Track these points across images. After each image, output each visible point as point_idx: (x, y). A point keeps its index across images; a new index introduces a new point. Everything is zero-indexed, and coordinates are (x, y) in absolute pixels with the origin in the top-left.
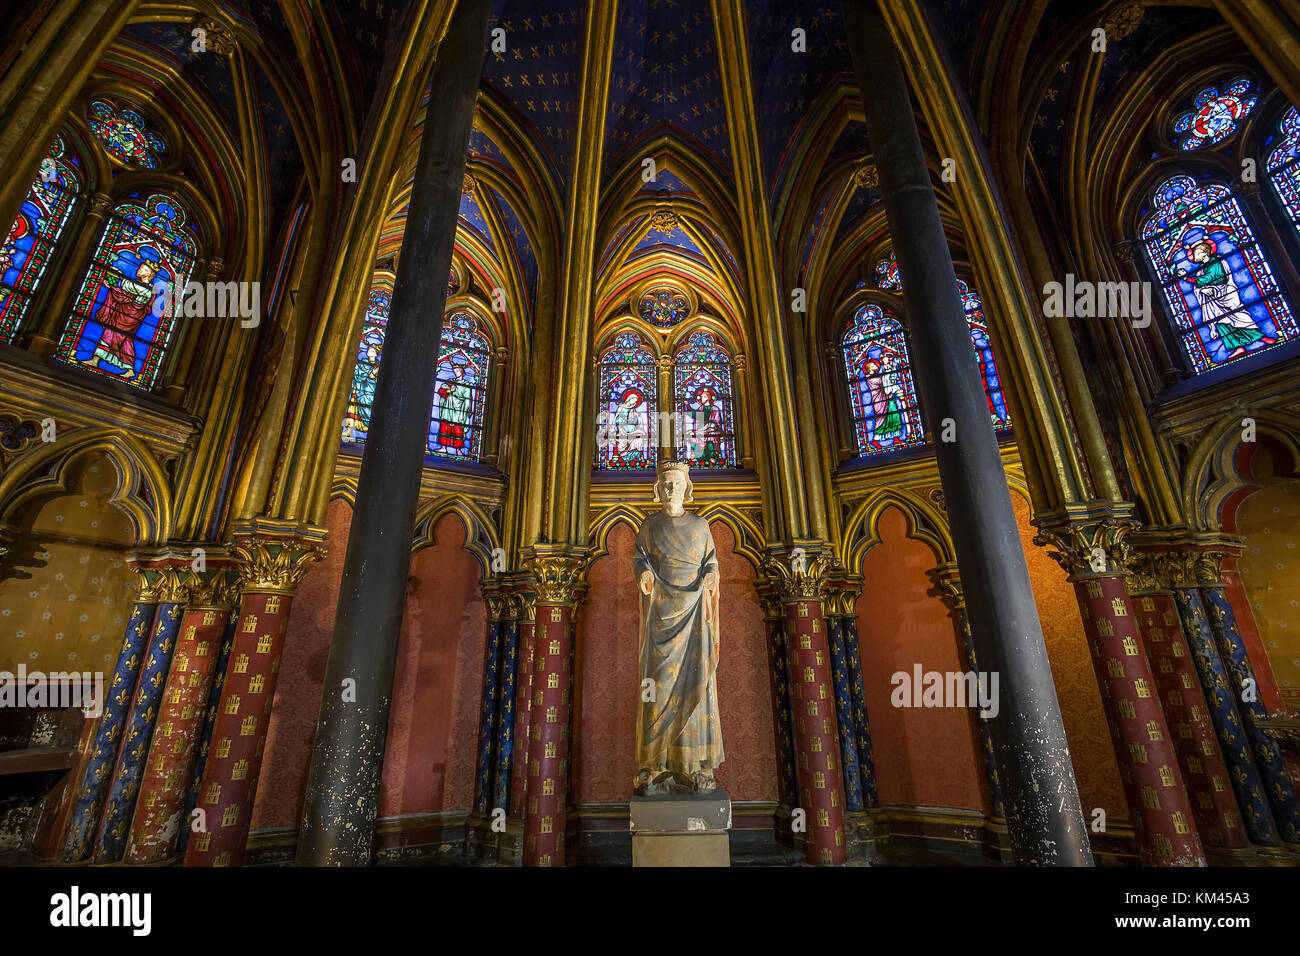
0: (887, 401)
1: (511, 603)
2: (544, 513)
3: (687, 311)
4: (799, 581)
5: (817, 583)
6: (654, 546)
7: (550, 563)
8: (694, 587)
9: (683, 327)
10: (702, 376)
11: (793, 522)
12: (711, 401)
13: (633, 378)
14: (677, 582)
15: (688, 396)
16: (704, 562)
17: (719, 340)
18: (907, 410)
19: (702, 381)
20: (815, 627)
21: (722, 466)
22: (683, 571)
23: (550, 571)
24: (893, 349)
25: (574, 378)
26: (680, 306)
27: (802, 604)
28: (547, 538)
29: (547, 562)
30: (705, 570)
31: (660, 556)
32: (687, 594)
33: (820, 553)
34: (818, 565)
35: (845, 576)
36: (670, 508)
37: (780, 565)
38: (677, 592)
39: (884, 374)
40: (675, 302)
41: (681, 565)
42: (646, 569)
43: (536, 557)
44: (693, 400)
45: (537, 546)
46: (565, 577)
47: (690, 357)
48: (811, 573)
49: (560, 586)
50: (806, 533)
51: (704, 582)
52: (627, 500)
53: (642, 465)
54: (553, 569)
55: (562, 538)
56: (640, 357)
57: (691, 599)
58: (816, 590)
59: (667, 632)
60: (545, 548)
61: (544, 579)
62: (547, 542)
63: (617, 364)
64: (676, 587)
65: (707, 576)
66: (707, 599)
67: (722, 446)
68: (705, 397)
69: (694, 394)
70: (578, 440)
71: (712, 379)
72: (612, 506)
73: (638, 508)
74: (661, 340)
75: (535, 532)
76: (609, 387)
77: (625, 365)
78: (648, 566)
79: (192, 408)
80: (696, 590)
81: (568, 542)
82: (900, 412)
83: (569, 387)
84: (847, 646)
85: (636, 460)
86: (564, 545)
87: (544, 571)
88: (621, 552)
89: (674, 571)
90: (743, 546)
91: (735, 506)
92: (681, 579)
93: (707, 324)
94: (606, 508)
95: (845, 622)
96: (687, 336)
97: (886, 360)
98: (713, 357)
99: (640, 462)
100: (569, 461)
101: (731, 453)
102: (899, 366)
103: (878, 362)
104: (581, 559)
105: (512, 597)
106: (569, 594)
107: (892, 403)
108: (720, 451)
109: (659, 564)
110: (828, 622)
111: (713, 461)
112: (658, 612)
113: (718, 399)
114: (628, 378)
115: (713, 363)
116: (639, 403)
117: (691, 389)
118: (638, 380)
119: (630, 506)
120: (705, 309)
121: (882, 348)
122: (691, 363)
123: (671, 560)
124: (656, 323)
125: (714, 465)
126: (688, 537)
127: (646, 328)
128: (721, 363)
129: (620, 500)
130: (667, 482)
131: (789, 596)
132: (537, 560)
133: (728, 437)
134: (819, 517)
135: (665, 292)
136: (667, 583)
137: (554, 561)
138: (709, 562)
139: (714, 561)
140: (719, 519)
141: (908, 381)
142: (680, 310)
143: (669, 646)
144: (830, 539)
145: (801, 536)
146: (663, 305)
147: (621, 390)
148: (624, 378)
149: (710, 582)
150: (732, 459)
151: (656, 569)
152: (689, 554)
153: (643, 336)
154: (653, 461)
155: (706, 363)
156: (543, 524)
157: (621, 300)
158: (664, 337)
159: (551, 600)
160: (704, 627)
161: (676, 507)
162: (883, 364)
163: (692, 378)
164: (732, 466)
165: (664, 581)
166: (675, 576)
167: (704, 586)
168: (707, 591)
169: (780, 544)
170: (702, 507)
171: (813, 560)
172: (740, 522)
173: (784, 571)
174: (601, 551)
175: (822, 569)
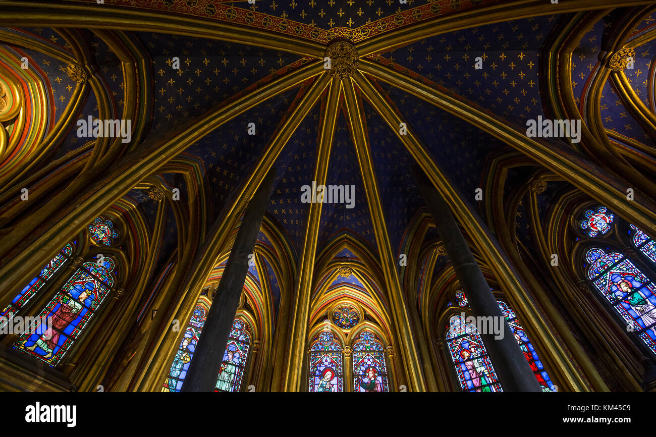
0: (480, 377)
3: (358, 319)
9: (357, 328)
10: (369, 360)
12: (375, 377)
13: (329, 361)
15: (361, 373)
17: (377, 337)
18: (493, 384)
19: (369, 363)
24: (475, 342)
26: (354, 316)
39: (474, 359)
40: (352, 313)
44: (364, 376)
47: (361, 347)
56: (333, 347)
63: (320, 351)
68: (371, 374)
69: (365, 372)
71: (375, 362)
74: (344, 336)
76: (315, 366)
77: (324, 352)
82: (489, 385)
93: (370, 327)
96: (359, 334)
97: (473, 350)
98: (374, 347)
102: (481, 353)
103: (468, 350)
107: (483, 379)
113: (379, 375)
114: (326, 361)
115: (374, 351)
116: (332, 378)
117: (363, 368)
118: (332, 362)
120: (368, 318)
121: (469, 342)
122: (362, 351)
124: (341, 326)
127: (337, 329)
128: (379, 351)
135: (346, 308)
141: (489, 364)
142: (354, 318)
146: (345, 315)
147: (322, 369)
148: (324, 361)
153: (334, 334)
155: (370, 351)
157: (323, 313)
158: (346, 334)
162: (471, 352)
163: (363, 361)
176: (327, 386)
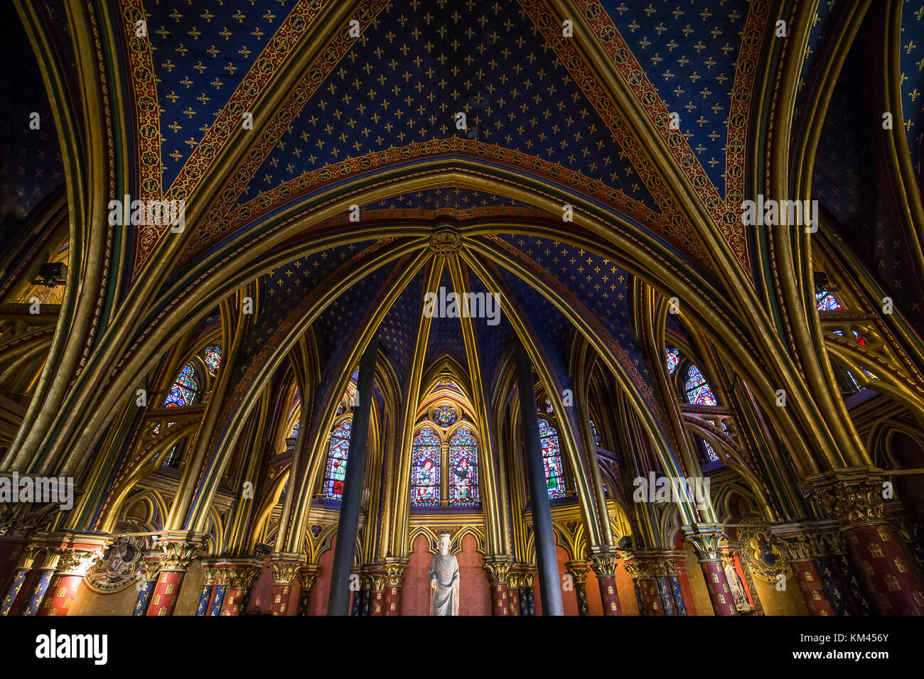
0: (550, 471)
1: (367, 581)
2: (390, 541)
3: (457, 417)
5: (505, 575)
6: (436, 568)
8: (450, 585)
9: (454, 427)
10: (463, 453)
11: (495, 546)
12: (467, 467)
13: (429, 453)
14: (444, 583)
15: (456, 463)
16: (454, 574)
17: (472, 434)
18: (559, 477)
19: (463, 455)
20: (504, 596)
21: (472, 502)
22: (446, 579)
23: (392, 570)
24: (553, 444)
26: (453, 414)
27: (499, 585)
28: (391, 553)
29: (391, 566)
30: (454, 578)
31: (439, 572)
32: (448, 588)
33: (507, 561)
34: (506, 568)
35: (528, 566)
36: (442, 552)
37: (490, 567)
38: (444, 587)
39: (549, 457)
40: (451, 412)
41: (446, 576)
42: (434, 578)
43: (387, 563)
44: (458, 466)
45: (387, 558)
46: (398, 573)
47: (457, 442)
48: (503, 570)
49: (396, 577)
50: (501, 551)
51: (454, 583)
52: (425, 523)
54: (394, 569)
55: (397, 555)
56: (433, 442)
57: (449, 590)
59: (440, 603)
60: (390, 559)
61: (389, 574)
62: (391, 556)
63: (421, 445)
64: (444, 585)
65: (455, 580)
66: (455, 590)
68: (464, 464)
69: (459, 463)
70: (406, 505)
71: (468, 454)
72: (418, 526)
73: (430, 528)
74: (443, 433)
75: (386, 551)
76: (417, 458)
77: (425, 446)
78: (434, 576)
79: (232, 487)
81: (400, 556)
82: (556, 477)
84: (528, 603)
85: (429, 499)
86: (399, 558)
87: (390, 570)
88: (420, 551)
89: (443, 579)
90: (480, 548)
91: (477, 527)
92: (446, 582)
93: (466, 425)
94: (414, 528)
95: (527, 590)
96: (456, 431)
97: (550, 449)
98: (469, 442)
99: (431, 500)
102: (555, 453)
103: (546, 450)
104: (406, 564)
105: (368, 578)
106: (399, 581)
107: (552, 472)
108: (471, 494)
109: (438, 576)
110: (519, 590)
112: (437, 595)
113: (471, 465)
114: (427, 453)
115: (469, 445)
116: (431, 467)
117: (458, 460)
118: (432, 454)
119: (425, 526)
120: (465, 416)
121: (548, 443)
122: (458, 445)
123: (442, 574)
124: (440, 424)
127: (436, 427)
128: (472, 446)
129: (421, 524)
130: (442, 542)
131: (493, 581)
132: (387, 565)
133: (475, 486)
134: (507, 542)
135: (445, 406)
137: (394, 565)
138: (456, 574)
139: (458, 574)
140: (469, 533)
141: (559, 462)
142: (453, 416)
143: (441, 608)
144: (513, 552)
145: (499, 553)
146: (445, 413)
147: (423, 460)
148: (424, 453)
149: (456, 583)
151: (437, 578)
152: (449, 571)
153: (434, 431)
155: (465, 445)
156: (389, 547)
157: (424, 412)
158: (445, 432)
159: (392, 584)
160: (453, 601)
161: (445, 551)
162: (548, 451)
163: (458, 454)
164: (476, 502)
165: (440, 583)
166: (443, 581)
167: (453, 585)
168: (455, 586)
169: (490, 557)
170: (461, 527)
171: (503, 564)
172: (479, 535)
173: (492, 569)
174: (411, 551)
175: (508, 568)
176: (427, 474)
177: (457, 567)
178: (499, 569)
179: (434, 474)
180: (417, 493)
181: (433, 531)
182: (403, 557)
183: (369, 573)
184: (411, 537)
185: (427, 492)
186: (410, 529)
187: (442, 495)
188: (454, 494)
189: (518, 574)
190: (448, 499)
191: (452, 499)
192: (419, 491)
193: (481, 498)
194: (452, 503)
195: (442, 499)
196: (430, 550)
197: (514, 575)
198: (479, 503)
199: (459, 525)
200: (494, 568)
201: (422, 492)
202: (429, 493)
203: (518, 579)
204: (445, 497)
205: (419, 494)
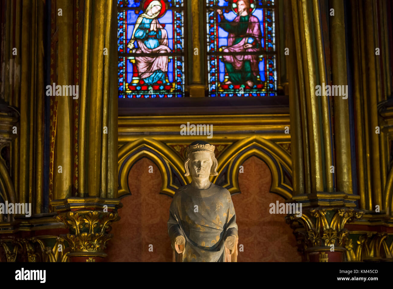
1: (29, 248)
2: (74, 167)
4: (322, 232)
5: (339, 234)
6: (185, 214)
7: (82, 217)
8: (217, 248)
11: (318, 176)
12: (249, 10)
14: (204, 244)
15: (222, 3)
16: (226, 226)
21: (260, 89)
22: (208, 235)
23: (83, 223)
25: (102, 30)
27: (323, 253)
28: (78, 191)
29: (80, 215)
30: (226, 233)
31: (190, 222)
32: (211, 253)
33: (343, 206)
34: (340, 219)
36: (198, 182)
37: (305, 217)
38: (203, 252)
41: (207, 230)
42: (178, 234)
43: (70, 210)
44: (227, 9)
45: (70, 201)
46: (98, 230)
48: (334, 224)
49: (93, 237)
50: (330, 186)
51: (225, 244)
52: (151, 134)
53: (167, 88)
54: (87, 221)
55: (93, 193)
57: (215, 257)
58: (338, 241)
60: (77, 202)
61: (78, 231)
62: (79, 196)
64: (203, 248)
65: (228, 239)
66: (227, 257)
67: (261, 67)
68: (242, 5)
70: (106, 92)
72: (134, 140)
73: (163, 143)
75: (66, 185)
78: (181, 231)
80: (219, 250)
81: (99, 195)
83: (96, 39)
85: (160, 82)
86: (97, 200)
87: (78, 223)
89: (201, 235)
90: (280, 185)
91: (273, 141)
92: (207, 241)
94: (127, 143)
99: (165, 85)
100: (98, 115)
101: (272, 74)
104: (113, 212)
105: (31, 243)
106: (101, 245)
108: (258, 72)
109: (189, 229)
111: (250, 84)
113: (258, 7)
123: (199, 226)
125: (251, 88)
126: (213, 207)
129: (142, 134)
130: (197, 160)
131: (312, 246)
132: (71, 214)
133: (269, 54)
134: (345, 170)
136: (196, 245)
137: (87, 214)
138: (231, 226)
139: (234, 226)
140: (254, 155)
144: (357, 191)
145: (325, 190)
149: (230, 244)
150: (272, 82)
151: (187, 234)
152: (214, 221)
154: (179, 84)
156: (74, 178)
159: (85, 250)
161: (204, 181)
164: (272, 90)
165: (194, 243)
166: (202, 239)
167: (225, 248)
168: (227, 250)
169: (305, 197)
170: (236, 142)
171: (336, 212)
172: (278, 159)
173: (309, 223)
174: (123, 190)
175: (345, 221)
176: (153, 27)
177: (232, 213)
178: (325, 222)
179: (169, 27)
180: (130, 69)
181: (171, 149)
182: (107, 197)
183: (33, 233)
184: (121, 162)
185: (155, 68)
186: (119, 146)
187: (189, 73)
188: (218, 72)
189: (365, 236)
190: (204, 81)
191: (213, 83)
192: (135, 66)
193: (282, 79)
194: (213, 91)
195: (189, 82)
196: (166, 190)
197: (355, 238)
198: (278, 91)
199: (230, 138)
200: (314, 220)
201: (142, 67)
202: (159, 70)
203: (363, 246)
204: (197, 79)
205: (136, 72)
